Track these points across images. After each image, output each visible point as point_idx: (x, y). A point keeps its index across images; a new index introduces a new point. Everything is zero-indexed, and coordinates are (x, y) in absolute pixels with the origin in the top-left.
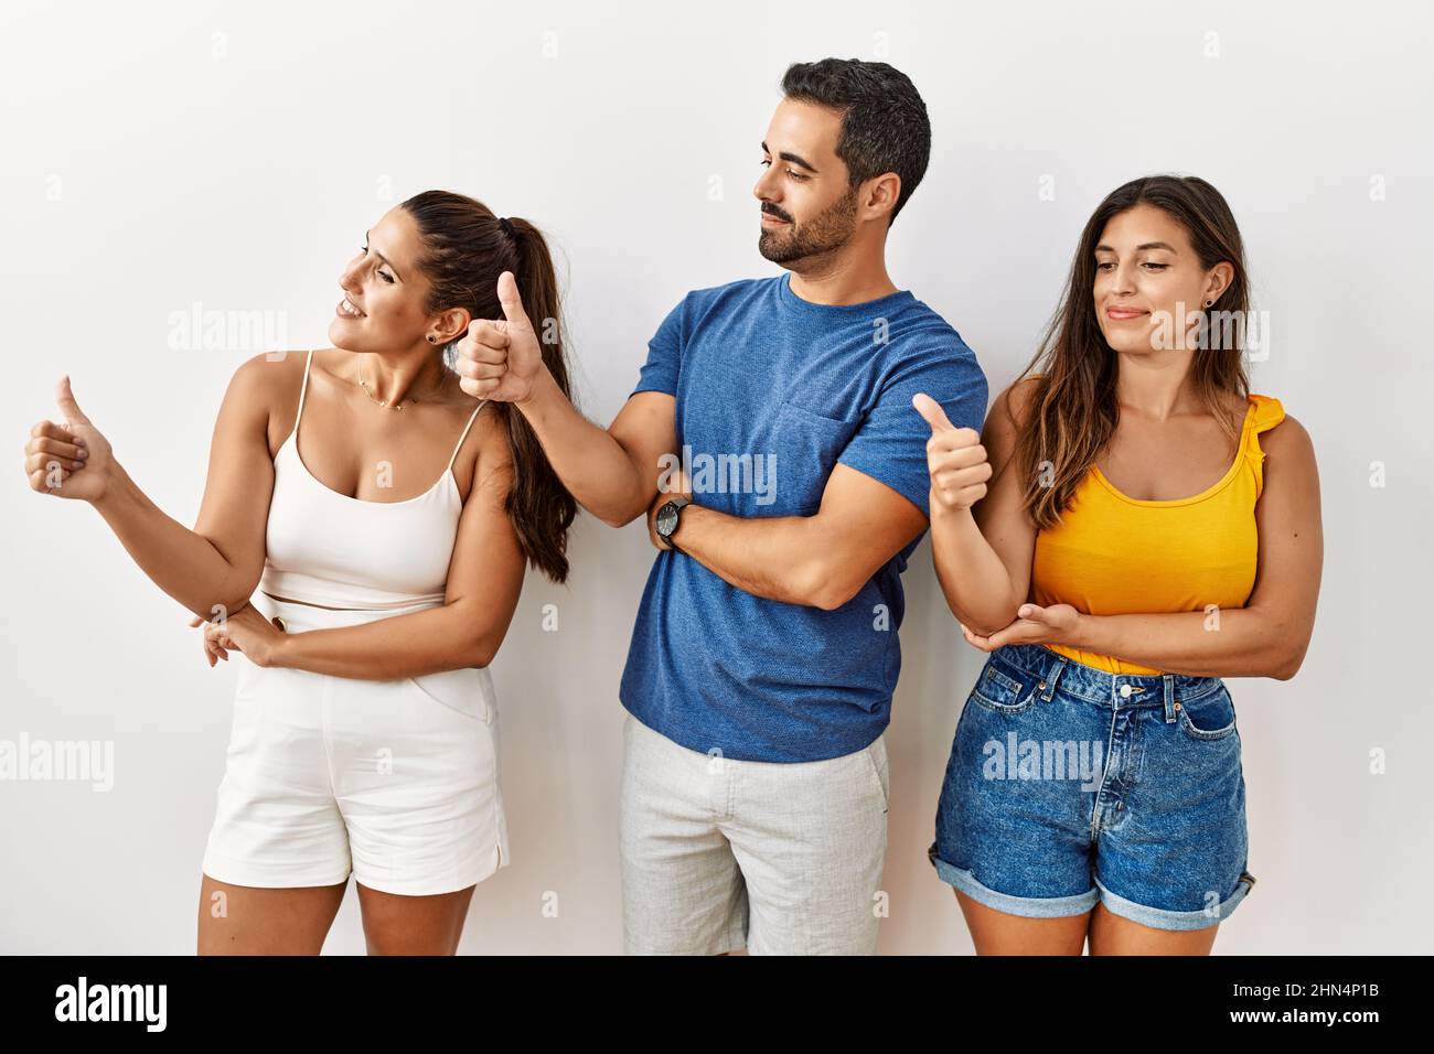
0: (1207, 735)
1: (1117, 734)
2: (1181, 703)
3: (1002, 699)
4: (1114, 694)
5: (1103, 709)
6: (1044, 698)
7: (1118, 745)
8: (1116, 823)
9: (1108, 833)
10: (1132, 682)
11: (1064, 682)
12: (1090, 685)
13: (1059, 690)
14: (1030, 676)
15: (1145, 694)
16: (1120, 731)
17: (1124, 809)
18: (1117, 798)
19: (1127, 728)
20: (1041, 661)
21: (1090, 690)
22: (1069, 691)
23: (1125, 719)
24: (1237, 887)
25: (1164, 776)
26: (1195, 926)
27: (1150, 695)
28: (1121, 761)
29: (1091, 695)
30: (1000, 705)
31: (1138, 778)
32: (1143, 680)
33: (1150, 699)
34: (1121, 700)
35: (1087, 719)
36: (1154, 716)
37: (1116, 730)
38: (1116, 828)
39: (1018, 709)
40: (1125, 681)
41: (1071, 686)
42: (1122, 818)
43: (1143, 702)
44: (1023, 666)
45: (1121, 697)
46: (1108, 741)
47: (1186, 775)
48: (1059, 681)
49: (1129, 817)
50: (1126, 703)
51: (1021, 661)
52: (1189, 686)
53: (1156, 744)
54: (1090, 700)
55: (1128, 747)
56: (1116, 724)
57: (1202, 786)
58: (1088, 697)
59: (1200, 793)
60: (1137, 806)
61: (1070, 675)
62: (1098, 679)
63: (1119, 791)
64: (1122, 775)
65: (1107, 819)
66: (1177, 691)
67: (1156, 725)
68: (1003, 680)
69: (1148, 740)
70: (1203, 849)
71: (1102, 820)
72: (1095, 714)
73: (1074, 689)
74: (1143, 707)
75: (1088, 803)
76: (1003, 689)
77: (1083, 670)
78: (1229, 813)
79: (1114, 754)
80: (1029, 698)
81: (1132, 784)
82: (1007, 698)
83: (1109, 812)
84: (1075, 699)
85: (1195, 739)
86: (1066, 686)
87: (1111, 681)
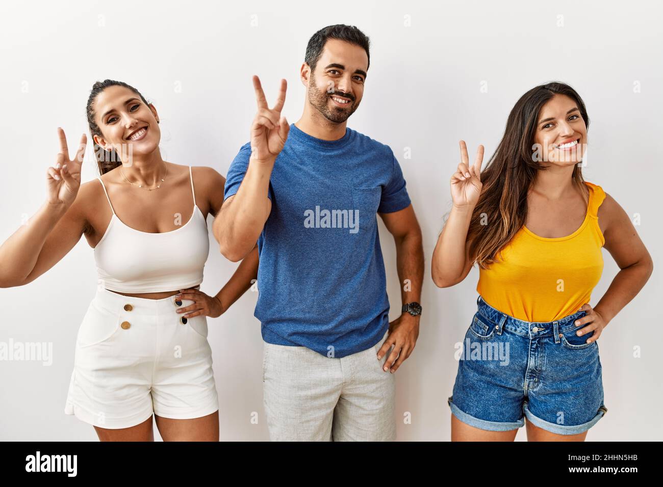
0: (577, 347)
1: (532, 350)
2: (563, 333)
3: (480, 333)
4: (530, 332)
5: (525, 338)
6: (498, 333)
7: (533, 354)
8: (535, 387)
9: (531, 392)
10: (538, 326)
11: (507, 326)
12: (518, 327)
13: (504, 329)
14: (492, 323)
15: (544, 331)
16: (534, 348)
17: (539, 382)
18: (535, 377)
19: (537, 347)
20: (496, 316)
21: (519, 330)
22: (509, 330)
23: (535, 343)
24: (598, 414)
25: (557, 366)
26: (575, 432)
27: (547, 331)
28: (535, 361)
29: (520, 332)
30: (480, 335)
31: (544, 368)
32: (543, 325)
33: (547, 333)
34: (533, 334)
35: (518, 343)
36: (550, 340)
37: (531, 348)
38: (535, 390)
39: (487, 338)
40: (534, 325)
41: (510, 327)
42: (538, 385)
43: (544, 334)
44: (488, 318)
45: (533, 333)
46: (528, 353)
47: (568, 365)
48: (504, 326)
49: (541, 385)
50: (536, 335)
51: (487, 315)
52: (566, 325)
53: (552, 353)
54: (519, 334)
55: (538, 355)
56: (531, 345)
57: (576, 370)
58: (517, 333)
59: (576, 373)
60: (544, 379)
61: (509, 323)
62: (522, 325)
63: (536, 374)
64: (536, 367)
65: (531, 386)
66: (560, 328)
67: (551, 344)
68: (480, 324)
69: (547, 351)
70: (578, 398)
71: (528, 386)
72: (521, 340)
73: (511, 329)
74: (544, 337)
75: (522, 380)
76: (481, 329)
77: (515, 321)
78: (592, 381)
79: (531, 358)
80: (491, 333)
81: (541, 371)
82: (482, 332)
83: (532, 383)
84: (512, 334)
85: (570, 349)
86: (508, 328)
87: (528, 325)
